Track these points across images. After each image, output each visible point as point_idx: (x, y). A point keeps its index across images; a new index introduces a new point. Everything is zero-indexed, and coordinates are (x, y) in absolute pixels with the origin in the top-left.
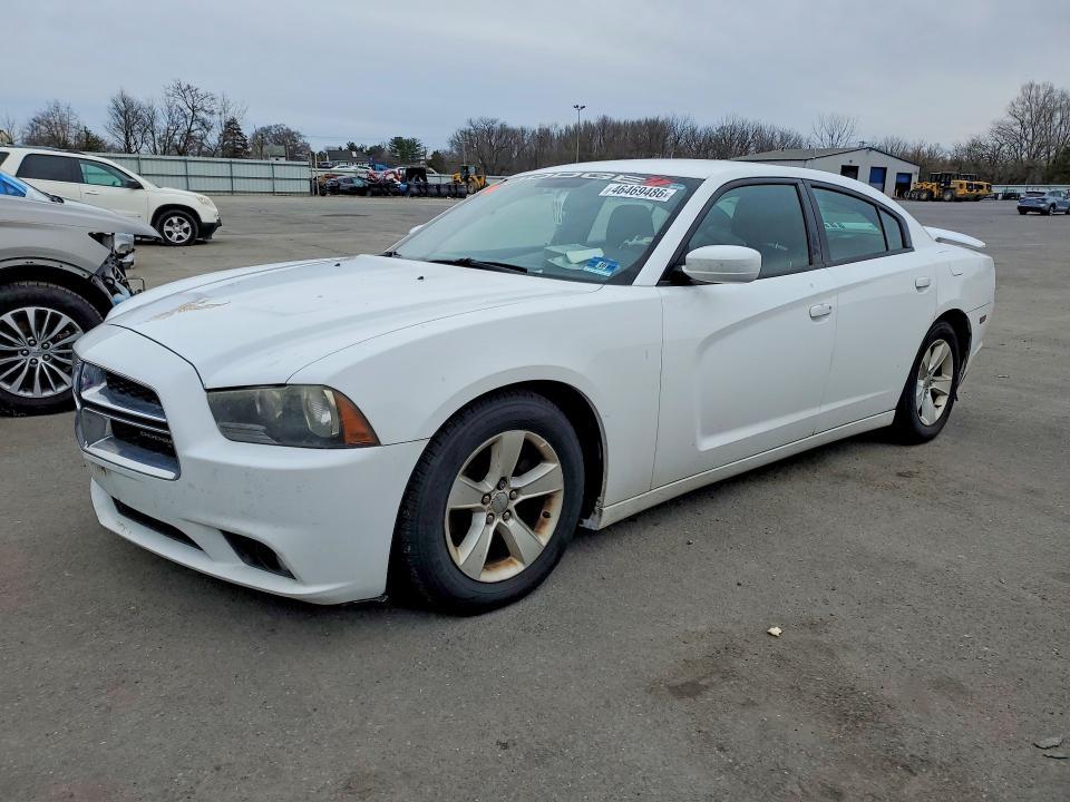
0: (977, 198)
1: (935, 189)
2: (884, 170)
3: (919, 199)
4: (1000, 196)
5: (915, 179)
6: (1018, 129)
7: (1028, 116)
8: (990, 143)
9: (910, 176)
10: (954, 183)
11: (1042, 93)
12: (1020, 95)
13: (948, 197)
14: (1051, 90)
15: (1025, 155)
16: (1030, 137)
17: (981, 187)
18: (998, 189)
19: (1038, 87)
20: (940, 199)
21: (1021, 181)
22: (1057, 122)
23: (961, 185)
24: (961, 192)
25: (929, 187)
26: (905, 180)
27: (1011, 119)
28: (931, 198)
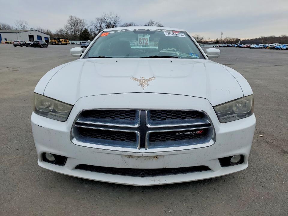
0: (66, 44)
1: (56, 42)
2: (41, 36)
3: (53, 44)
4: (71, 44)
5: (49, 39)
6: (71, 27)
7: (72, 24)
8: (65, 30)
9: (48, 38)
10: (61, 40)
11: (74, 19)
12: (69, 18)
13: (60, 44)
14: (76, 18)
15: (73, 33)
16: (74, 29)
17: (67, 41)
18: (70, 42)
19: (73, 17)
20: (58, 44)
21: (75, 40)
22: (79, 26)
23: (63, 41)
24: (63, 42)
25: (55, 41)
26: (47, 39)
27: (68, 24)
28: (56, 44)
